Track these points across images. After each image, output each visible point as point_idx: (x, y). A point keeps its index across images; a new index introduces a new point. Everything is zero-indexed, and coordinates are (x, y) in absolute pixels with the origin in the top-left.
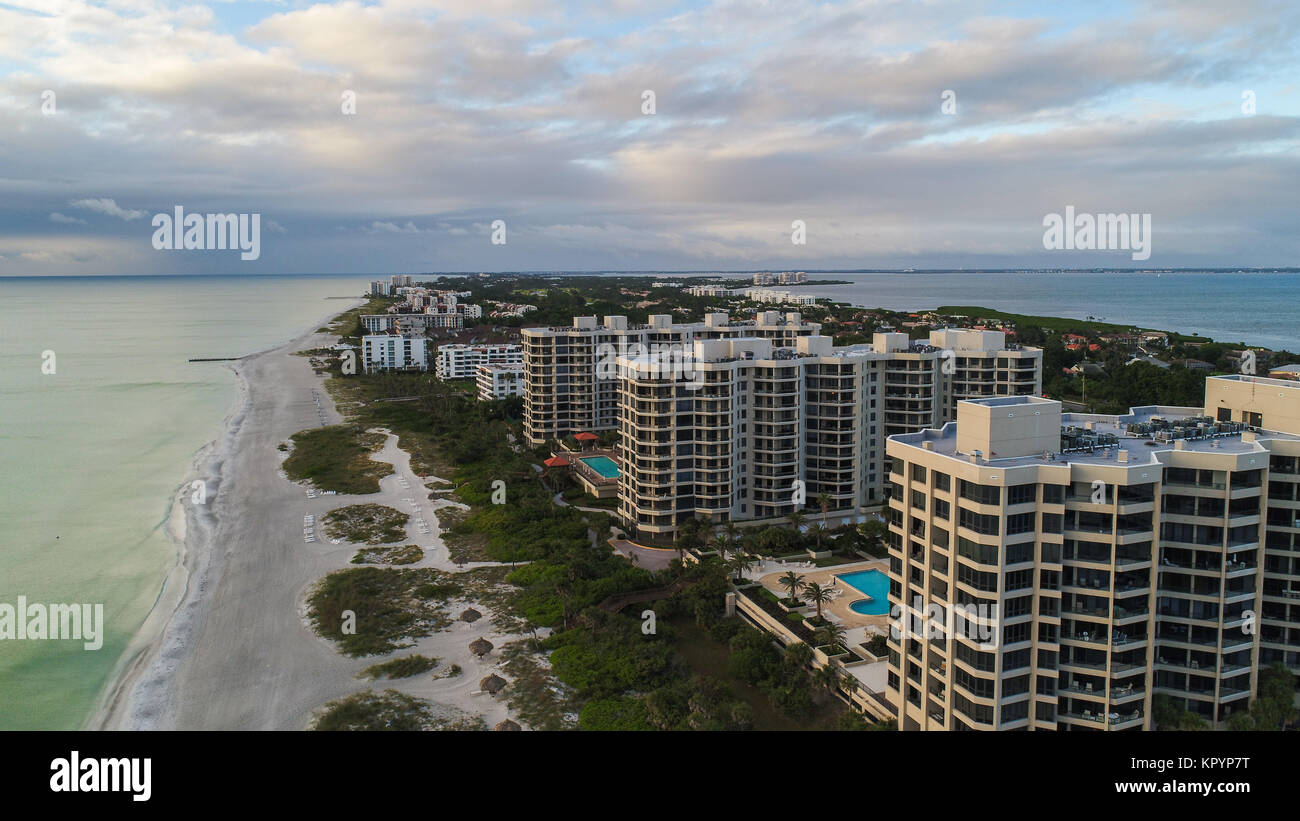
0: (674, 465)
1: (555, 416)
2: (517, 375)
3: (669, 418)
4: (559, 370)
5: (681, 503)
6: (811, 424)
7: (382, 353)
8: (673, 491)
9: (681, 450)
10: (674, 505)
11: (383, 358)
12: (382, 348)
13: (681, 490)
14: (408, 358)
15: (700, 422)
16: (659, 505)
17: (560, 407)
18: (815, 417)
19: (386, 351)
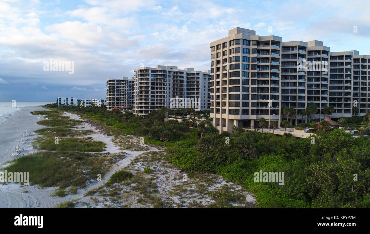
0: (150, 96)
1: (115, 103)
2: (104, 101)
3: (149, 83)
4: (117, 90)
5: (152, 107)
6: (188, 90)
7: (64, 102)
8: (150, 104)
9: (152, 92)
10: (150, 108)
11: (64, 103)
12: (64, 100)
13: (152, 104)
14: (72, 103)
15: (158, 84)
16: (146, 107)
17: (117, 100)
18: (189, 88)
19: (65, 101)
